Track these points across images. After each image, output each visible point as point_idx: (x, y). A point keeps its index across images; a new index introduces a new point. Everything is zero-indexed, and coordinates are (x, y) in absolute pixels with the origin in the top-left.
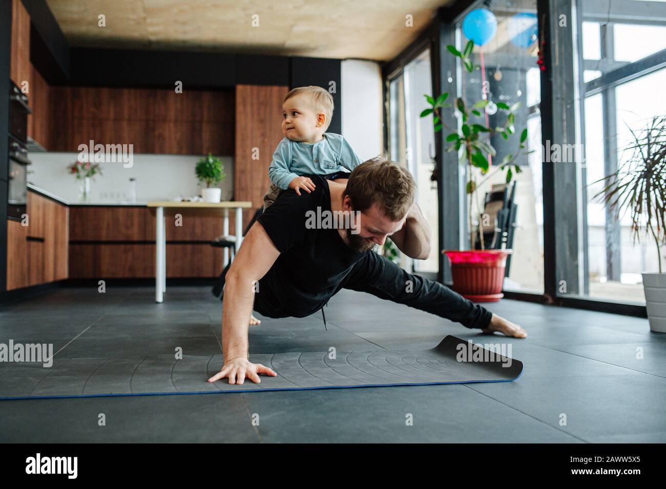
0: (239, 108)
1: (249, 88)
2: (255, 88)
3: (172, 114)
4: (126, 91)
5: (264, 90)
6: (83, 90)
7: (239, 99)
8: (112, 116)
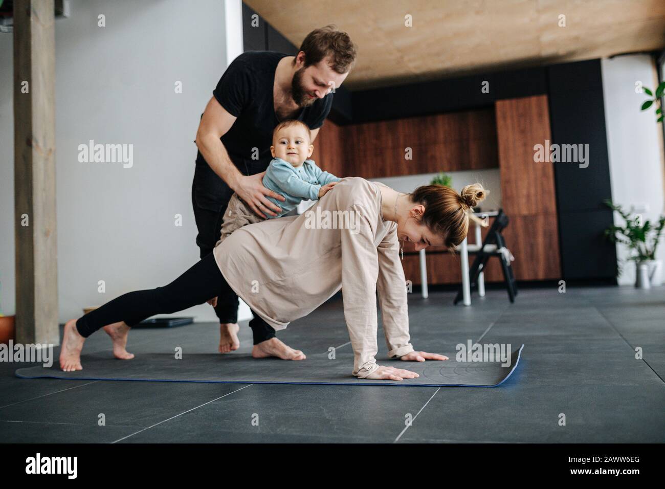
0: (500, 123)
1: (507, 102)
2: (514, 102)
3: (441, 136)
4: (400, 122)
5: (522, 103)
6: (365, 126)
7: (499, 114)
8: (390, 144)
